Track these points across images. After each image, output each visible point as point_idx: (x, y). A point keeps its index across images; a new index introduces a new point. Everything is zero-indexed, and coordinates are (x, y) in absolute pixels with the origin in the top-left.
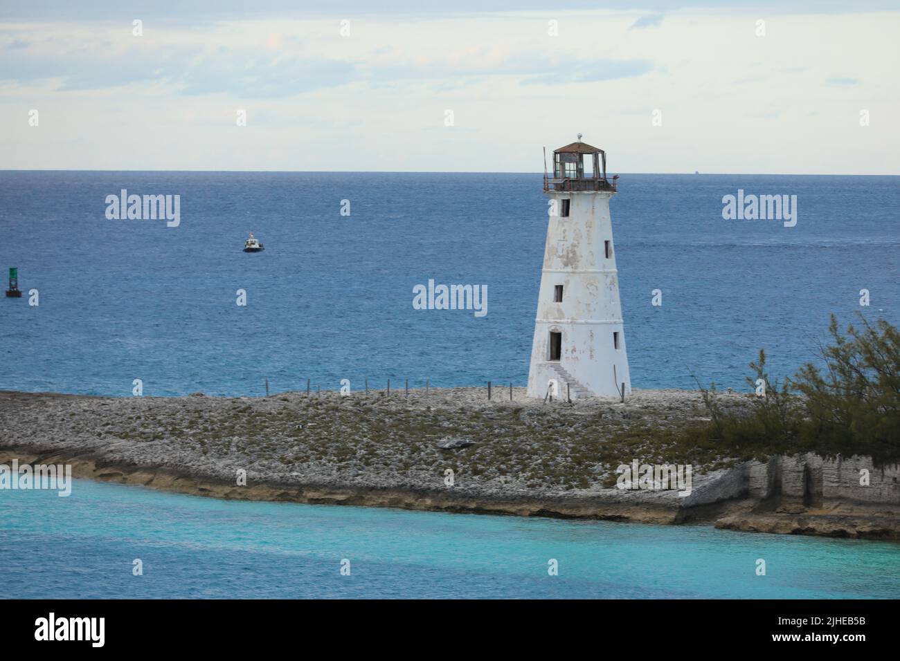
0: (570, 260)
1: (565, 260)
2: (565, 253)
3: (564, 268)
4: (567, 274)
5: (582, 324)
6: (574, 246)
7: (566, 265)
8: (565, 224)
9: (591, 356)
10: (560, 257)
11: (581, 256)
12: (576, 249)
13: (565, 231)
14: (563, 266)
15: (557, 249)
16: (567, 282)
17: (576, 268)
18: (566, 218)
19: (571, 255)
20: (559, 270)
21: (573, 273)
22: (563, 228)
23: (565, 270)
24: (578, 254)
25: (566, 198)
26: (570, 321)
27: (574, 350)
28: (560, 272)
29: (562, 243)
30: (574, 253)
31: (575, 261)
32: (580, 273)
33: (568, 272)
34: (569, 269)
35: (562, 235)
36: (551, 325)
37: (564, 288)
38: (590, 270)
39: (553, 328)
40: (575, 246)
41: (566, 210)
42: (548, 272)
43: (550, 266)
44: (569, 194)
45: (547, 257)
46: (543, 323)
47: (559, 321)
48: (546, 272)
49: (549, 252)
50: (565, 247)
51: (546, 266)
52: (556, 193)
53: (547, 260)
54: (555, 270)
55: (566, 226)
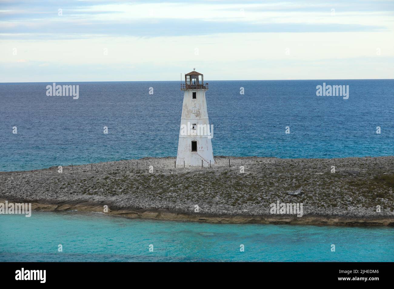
0: (198, 114)
1: (196, 114)
2: (196, 112)
5: (204, 138)
7: (197, 116)
8: (195, 101)
9: (208, 150)
10: (193, 113)
11: (202, 113)
12: (200, 110)
13: (195, 104)
14: (195, 117)
15: (192, 111)
16: (198, 122)
17: (200, 117)
18: (195, 99)
19: (198, 113)
21: (200, 119)
23: (197, 118)
24: (200, 112)
25: (194, 92)
26: (200, 137)
27: (202, 148)
28: (195, 119)
29: (194, 108)
30: (199, 112)
31: (200, 115)
32: (202, 119)
33: (198, 119)
34: (198, 118)
35: (194, 105)
36: (192, 139)
38: (205, 118)
39: (193, 140)
40: (199, 109)
41: (194, 96)
42: (188, 119)
43: (190, 117)
44: (195, 90)
45: (187, 113)
46: (188, 138)
47: (195, 137)
48: (187, 119)
49: (188, 112)
50: (196, 110)
51: (187, 117)
52: (190, 90)
53: (187, 115)
54: (192, 118)
55: (195, 102)
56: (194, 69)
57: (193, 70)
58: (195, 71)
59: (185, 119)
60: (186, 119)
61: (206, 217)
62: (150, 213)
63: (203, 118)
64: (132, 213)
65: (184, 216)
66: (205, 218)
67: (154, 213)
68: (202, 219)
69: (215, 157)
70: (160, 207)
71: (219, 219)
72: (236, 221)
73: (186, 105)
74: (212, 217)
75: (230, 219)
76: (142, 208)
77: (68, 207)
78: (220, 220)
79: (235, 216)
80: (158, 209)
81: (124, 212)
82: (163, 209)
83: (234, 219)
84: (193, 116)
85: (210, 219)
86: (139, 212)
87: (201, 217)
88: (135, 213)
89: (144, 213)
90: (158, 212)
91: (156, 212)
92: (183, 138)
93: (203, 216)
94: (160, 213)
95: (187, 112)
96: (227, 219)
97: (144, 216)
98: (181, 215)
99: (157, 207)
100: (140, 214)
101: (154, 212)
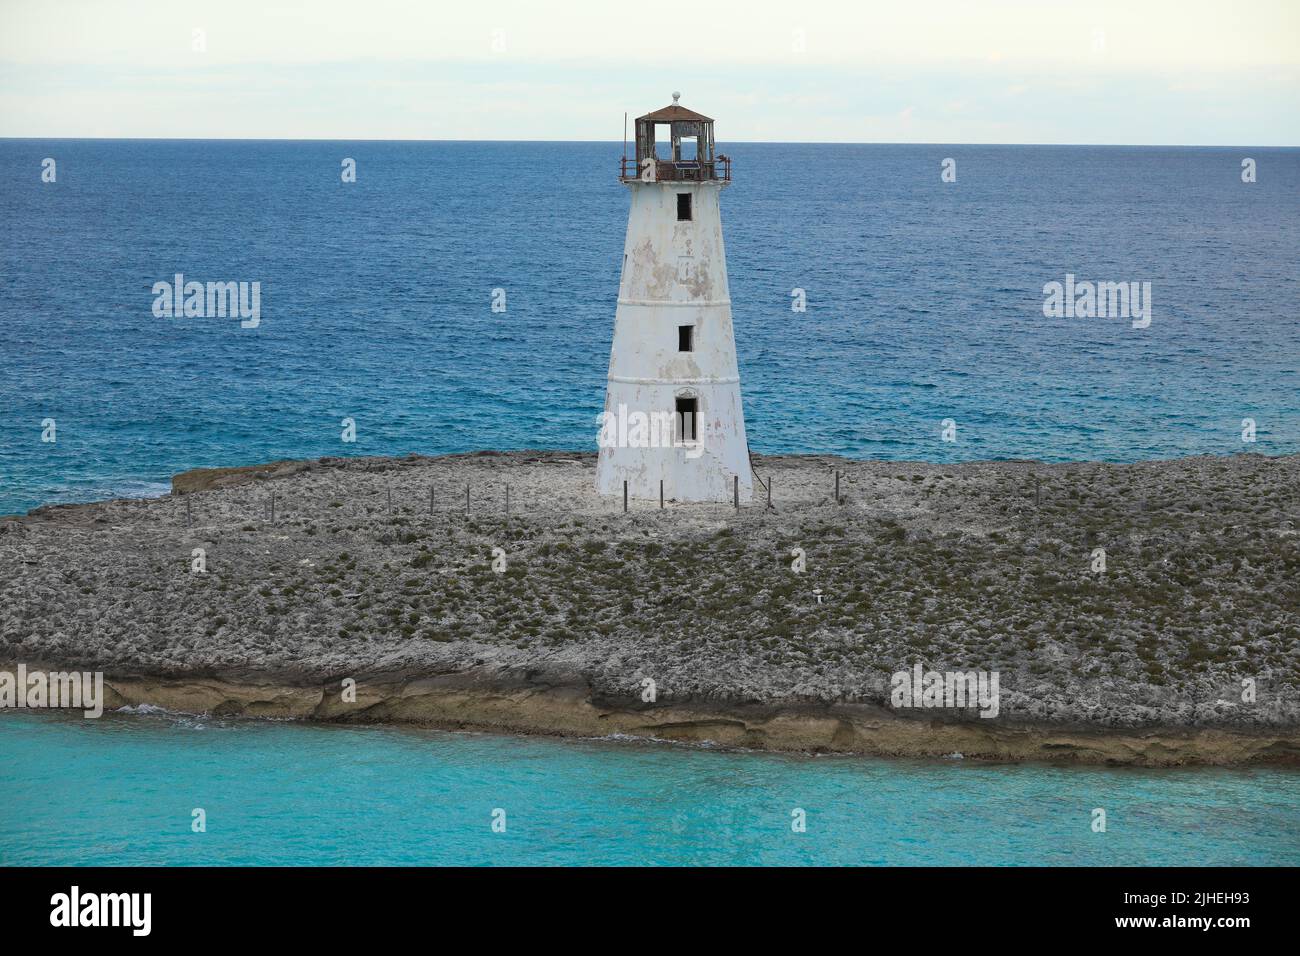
0: (700, 288)
1: (692, 286)
2: (691, 275)
3: (693, 299)
4: (699, 308)
5: (722, 383)
6: (704, 265)
7: (696, 294)
8: (687, 232)
10: (682, 282)
11: (714, 281)
12: (706, 269)
13: (688, 243)
14: (690, 295)
15: (677, 270)
16: (700, 320)
17: (709, 296)
18: (686, 222)
19: (701, 279)
20: (685, 302)
21: (707, 306)
22: (685, 238)
23: (696, 301)
24: (710, 276)
25: (685, 191)
26: (709, 379)
27: (718, 425)
28: (688, 306)
29: (685, 261)
30: (705, 274)
31: (706, 288)
32: (714, 305)
33: (699, 306)
34: (700, 300)
35: (686, 249)
36: (678, 387)
37: (695, 330)
39: (683, 391)
40: (706, 264)
41: (684, 210)
42: (661, 305)
43: (667, 297)
44: (689, 185)
45: (654, 282)
46: (661, 384)
47: (692, 380)
48: (656, 305)
49: (658, 274)
50: (691, 266)
51: (653, 297)
52: (665, 183)
53: (655, 287)
54: (677, 303)
55: (690, 235)
56: (676, 98)
57: (670, 102)
58: (681, 103)
59: (644, 305)
60: (652, 306)
61: (1074, 733)
62: (801, 723)
63: (718, 302)
64: (716, 722)
65: (965, 734)
66: (1073, 743)
67: (820, 723)
68: (1058, 747)
69: (755, 461)
70: (837, 692)
71: (1138, 745)
72: (1209, 752)
73: (648, 246)
74: (1104, 735)
75: (1183, 743)
76: (755, 701)
77: (377, 700)
78: (1141, 749)
79: (1200, 729)
80: (834, 701)
81: (672, 718)
82: (854, 702)
83: (1202, 745)
84: (680, 293)
85: (1093, 744)
86: (749, 718)
87: (1051, 734)
88: (727, 723)
89: (774, 722)
90: (836, 716)
91: (827, 716)
92: (638, 386)
93: (1060, 734)
94: (846, 721)
95: (654, 275)
96: (1170, 744)
97: (775, 733)
98: (950, 730)
99: (826, 697)
100: (753, 727)
101: (818, 718)
